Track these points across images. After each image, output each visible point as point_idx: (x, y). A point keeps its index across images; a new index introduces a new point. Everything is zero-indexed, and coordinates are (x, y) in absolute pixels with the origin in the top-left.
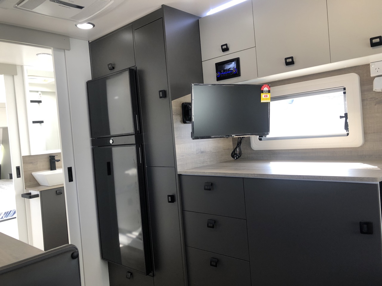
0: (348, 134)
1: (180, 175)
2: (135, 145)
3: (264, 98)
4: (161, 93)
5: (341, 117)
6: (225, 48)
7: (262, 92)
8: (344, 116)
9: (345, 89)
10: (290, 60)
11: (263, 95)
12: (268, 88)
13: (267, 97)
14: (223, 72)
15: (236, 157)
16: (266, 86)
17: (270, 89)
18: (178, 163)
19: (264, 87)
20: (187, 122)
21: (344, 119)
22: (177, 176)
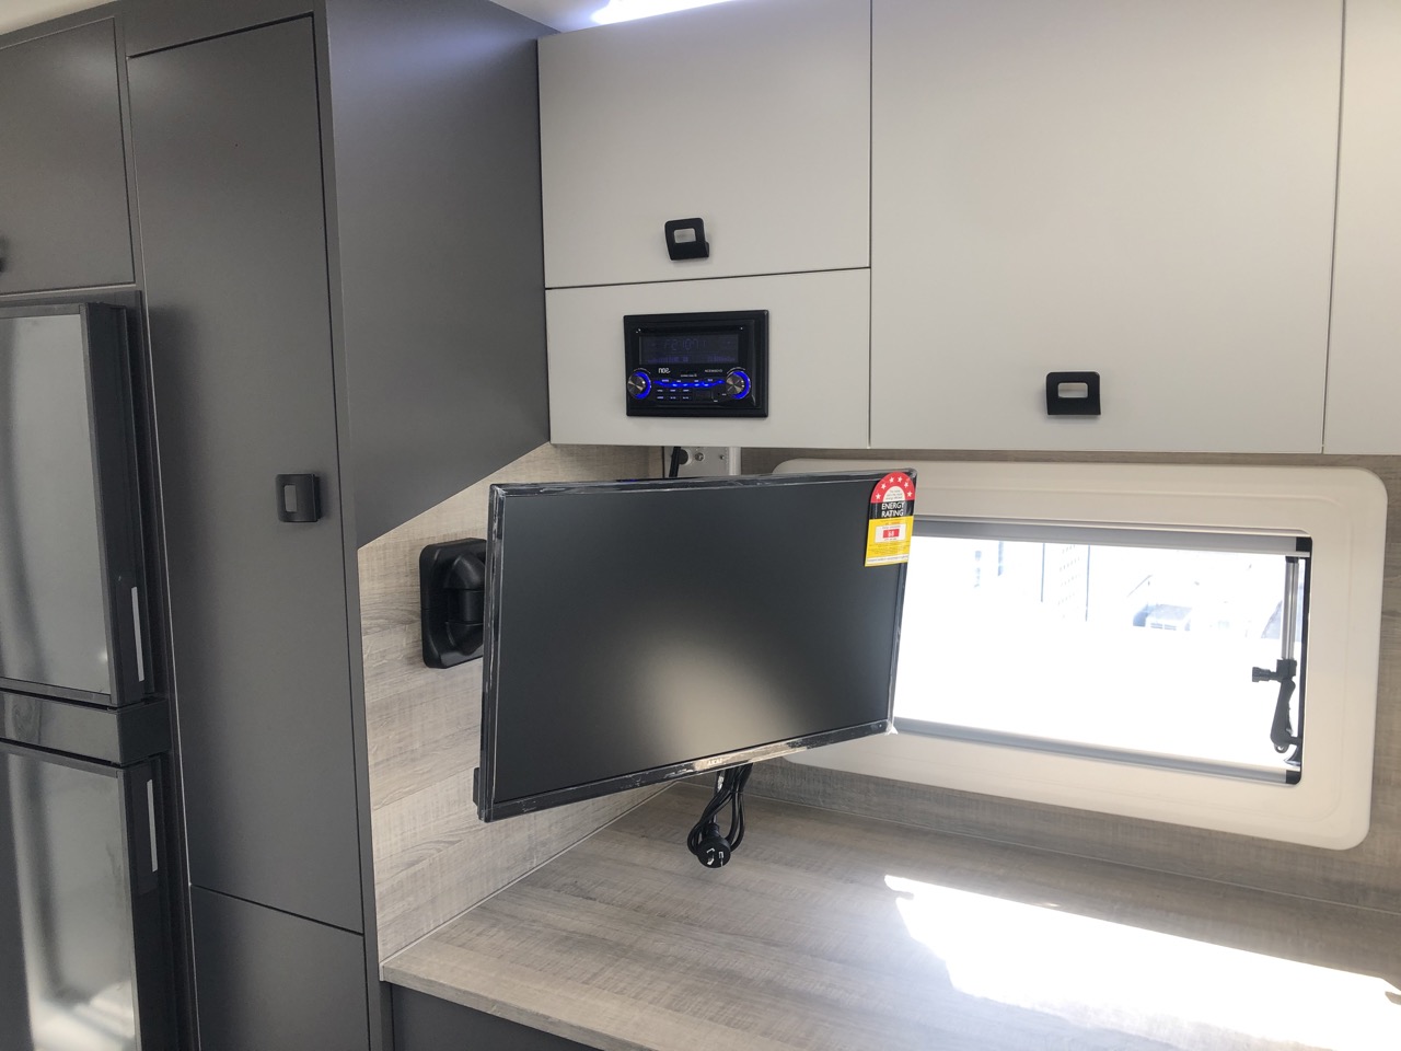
0: (1293, 778)
1: (392, 991)
2: (121, 773)
3: (882, 543)
4: (290, 490)
5: (1259, 674)
6: (687, 243)
7: (875, 511)
8: (1274, 669)
9: (1304, 544)
10: (1078, 391)
11: (876, 528)
12: (906, 491)
13: (898, 538)
14: (665, 376)
15: (716, 855)
16: (896, 480)
17: (913, 495)
18: (385, 915)
19: (889, 486)
20: (447, 657)
21: (1274, 687)
22: (376, 995)
